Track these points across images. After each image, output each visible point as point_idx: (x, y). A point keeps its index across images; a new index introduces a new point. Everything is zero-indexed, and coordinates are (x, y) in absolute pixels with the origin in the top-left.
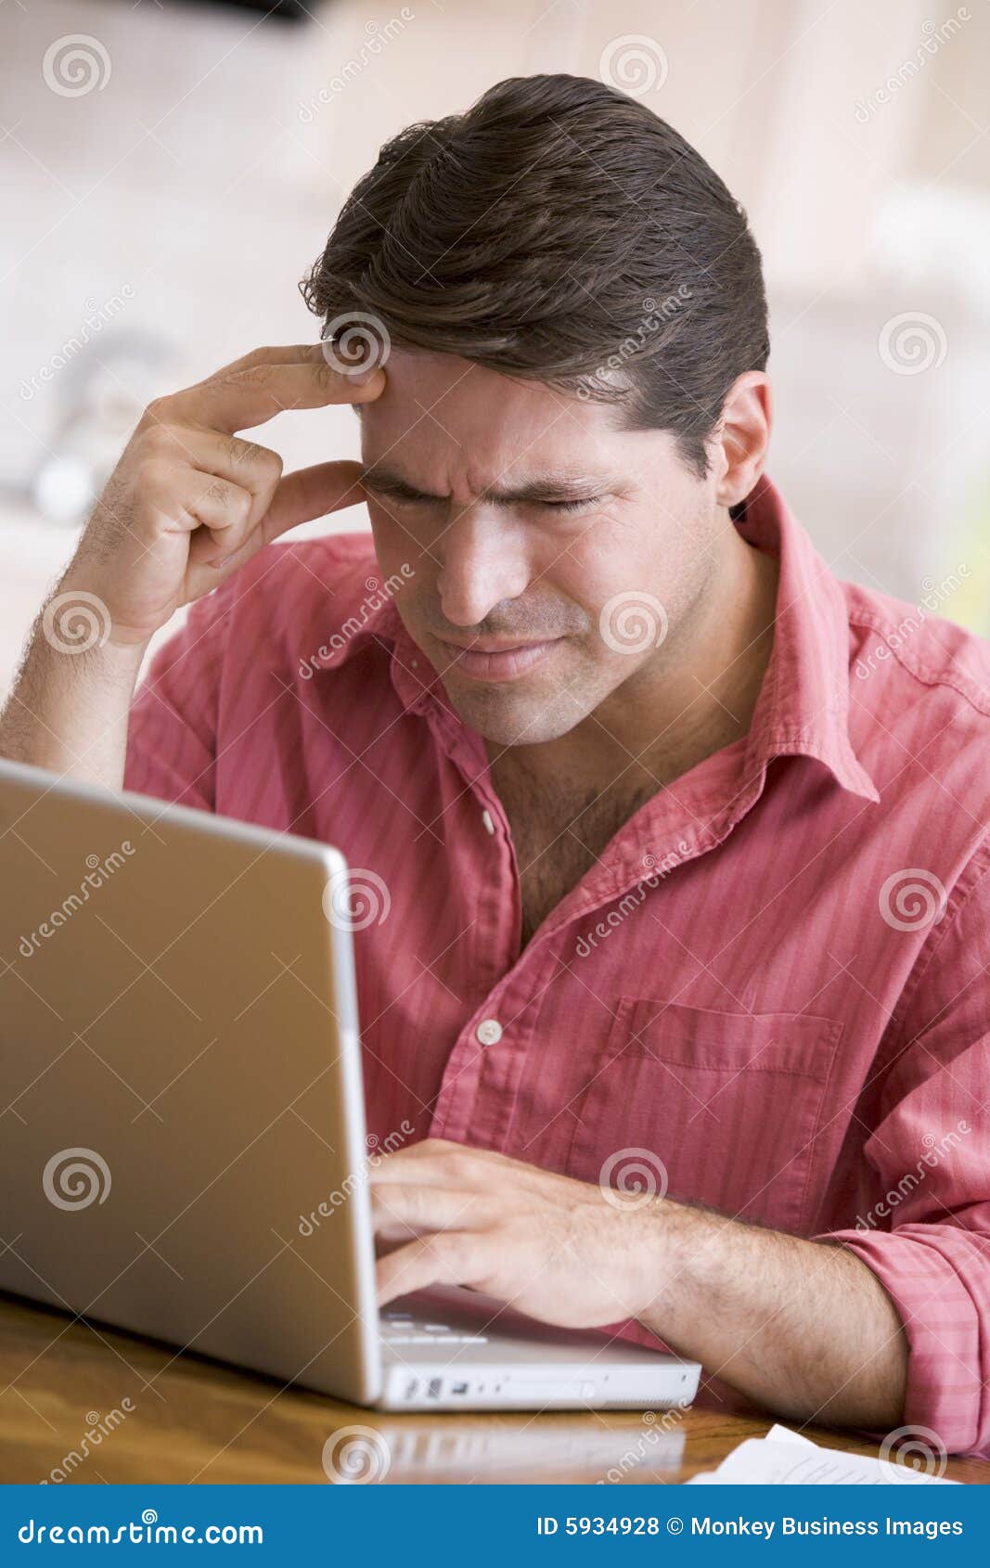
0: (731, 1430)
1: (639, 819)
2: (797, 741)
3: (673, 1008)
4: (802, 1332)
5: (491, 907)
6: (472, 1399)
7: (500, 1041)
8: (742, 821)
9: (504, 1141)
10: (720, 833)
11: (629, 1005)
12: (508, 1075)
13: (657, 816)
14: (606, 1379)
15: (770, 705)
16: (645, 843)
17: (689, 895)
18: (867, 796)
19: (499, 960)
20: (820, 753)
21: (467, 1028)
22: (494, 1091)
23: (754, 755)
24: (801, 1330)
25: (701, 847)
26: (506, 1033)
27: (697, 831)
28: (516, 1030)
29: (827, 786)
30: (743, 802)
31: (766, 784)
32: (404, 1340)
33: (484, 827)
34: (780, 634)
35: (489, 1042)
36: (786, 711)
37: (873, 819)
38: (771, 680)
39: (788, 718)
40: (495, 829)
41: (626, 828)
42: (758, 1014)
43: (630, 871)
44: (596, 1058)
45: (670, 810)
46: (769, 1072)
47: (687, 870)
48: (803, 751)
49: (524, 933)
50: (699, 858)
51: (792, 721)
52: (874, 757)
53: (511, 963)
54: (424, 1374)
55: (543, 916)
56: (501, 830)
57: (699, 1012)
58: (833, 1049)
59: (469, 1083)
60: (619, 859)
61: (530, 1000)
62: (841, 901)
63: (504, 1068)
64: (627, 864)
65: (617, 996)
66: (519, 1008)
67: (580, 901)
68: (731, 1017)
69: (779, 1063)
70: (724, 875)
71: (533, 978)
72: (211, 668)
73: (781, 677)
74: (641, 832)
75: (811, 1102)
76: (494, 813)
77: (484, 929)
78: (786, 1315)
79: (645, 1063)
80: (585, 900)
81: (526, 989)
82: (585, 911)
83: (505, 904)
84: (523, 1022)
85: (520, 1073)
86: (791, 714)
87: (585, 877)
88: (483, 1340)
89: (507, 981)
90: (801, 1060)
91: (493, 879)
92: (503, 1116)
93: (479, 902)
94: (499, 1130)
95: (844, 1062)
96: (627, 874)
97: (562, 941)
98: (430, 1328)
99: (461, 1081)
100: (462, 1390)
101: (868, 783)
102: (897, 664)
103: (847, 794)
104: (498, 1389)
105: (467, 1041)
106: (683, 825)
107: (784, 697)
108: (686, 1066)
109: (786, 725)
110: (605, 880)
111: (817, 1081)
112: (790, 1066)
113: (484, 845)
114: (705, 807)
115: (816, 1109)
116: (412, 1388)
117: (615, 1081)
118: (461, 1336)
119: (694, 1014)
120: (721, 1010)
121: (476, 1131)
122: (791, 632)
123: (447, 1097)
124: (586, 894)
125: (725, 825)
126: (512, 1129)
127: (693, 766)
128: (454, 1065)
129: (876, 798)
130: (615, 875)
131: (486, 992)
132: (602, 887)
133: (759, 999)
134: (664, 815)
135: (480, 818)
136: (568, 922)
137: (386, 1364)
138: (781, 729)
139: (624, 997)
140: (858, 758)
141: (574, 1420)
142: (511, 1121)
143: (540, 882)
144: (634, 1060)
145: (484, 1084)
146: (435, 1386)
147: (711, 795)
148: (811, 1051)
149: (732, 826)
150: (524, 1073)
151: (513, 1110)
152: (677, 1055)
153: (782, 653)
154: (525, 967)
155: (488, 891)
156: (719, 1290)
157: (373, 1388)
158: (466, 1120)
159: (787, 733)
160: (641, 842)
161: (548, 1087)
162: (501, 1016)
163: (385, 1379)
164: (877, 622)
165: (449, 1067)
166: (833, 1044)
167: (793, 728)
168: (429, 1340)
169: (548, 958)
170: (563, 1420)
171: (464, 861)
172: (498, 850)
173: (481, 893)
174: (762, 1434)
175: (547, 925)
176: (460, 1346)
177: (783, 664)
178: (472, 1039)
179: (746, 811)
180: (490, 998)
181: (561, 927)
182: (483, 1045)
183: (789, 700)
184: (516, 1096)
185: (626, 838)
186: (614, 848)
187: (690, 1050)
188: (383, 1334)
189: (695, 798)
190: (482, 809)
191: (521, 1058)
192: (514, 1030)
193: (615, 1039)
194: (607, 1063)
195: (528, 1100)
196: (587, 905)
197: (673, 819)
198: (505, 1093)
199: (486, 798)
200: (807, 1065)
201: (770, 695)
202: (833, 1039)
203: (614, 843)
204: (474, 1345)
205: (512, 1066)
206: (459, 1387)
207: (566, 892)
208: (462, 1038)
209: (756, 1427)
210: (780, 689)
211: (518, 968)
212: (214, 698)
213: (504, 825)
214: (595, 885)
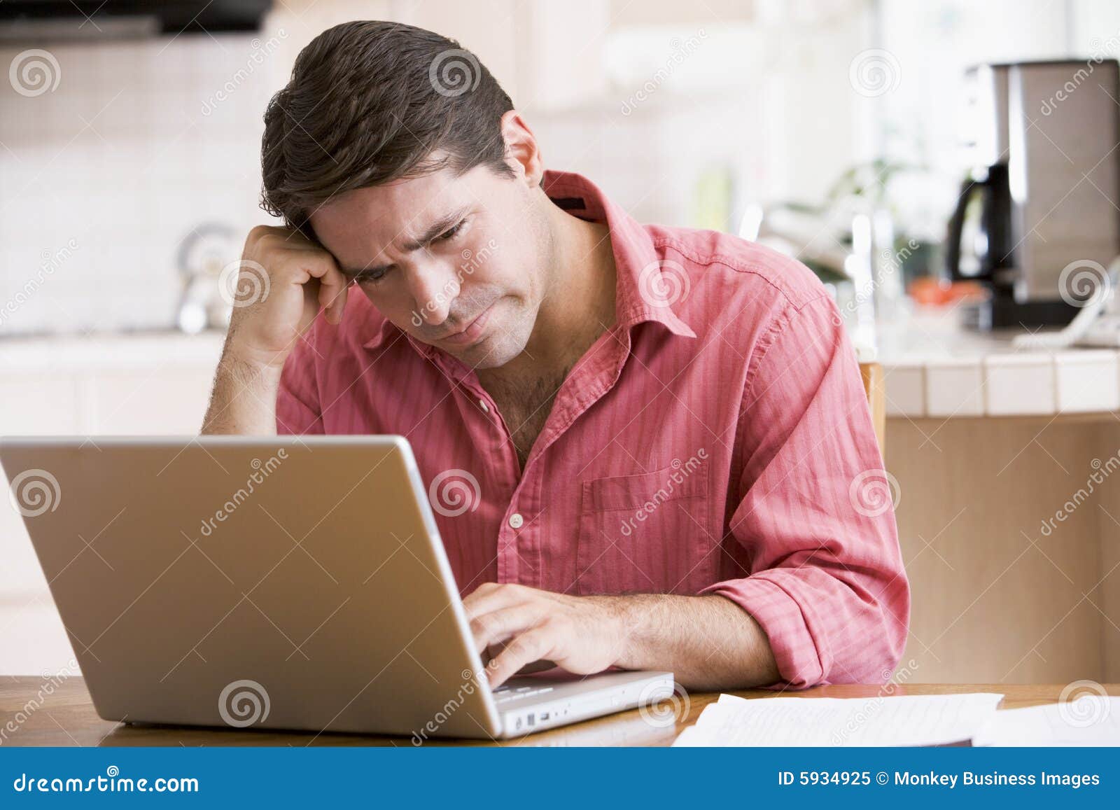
0: (698, 704)
1: (568, 381)
2: (643, 313)
3: (613, 480)
4: (703, 645)
5: (498, 452)
6: (553, 721)
7: (524, 524)
8: (624, 367)
9: (540, 578)
10: (614, 377)
11: (589, 485)
12: (533, 541)
13: (578, 378)
14: (624, 692)
15: (623, 301)
16: (575, 395)
17: (606, 414)
18: (689, 335)
19: (511, 480)
20: (657, 318)
21: (503, 522)
22: (527, 552)
23: (622, 330)
24: (702, 645)
25: (606, 388)
26: (525, 519)
27: (602, 380)
28: (529, 514)
29: (664, 335)
30: (622, 357)
31: (632, 343)
32: (508, 699)
33: (482, 409)
34: (618, 261)
35: (518, 526)
36: (632, 300)
37: (694, 347)
38: (620, 287)
39: (634, 303)
40: (488, 408)
41: (562, 388)
42: (661, 470)
43: (571, 412)
44: (579, 518)
45: (584, 372)
46: (674, 500)
47: (601, 403)
48: (647, 318)
49: (520, 462)
50: (607, 394)
51: (637, 305)
52: (686, 312)
53: (518, 481)
54: (523, 714)
55: (528, 451)
56: (492, 408)
57: (628, 477)
58: (705, 478)
59: (513, 551)
60: (563, 407)
61: (534, 498)
62: (690, 397)
63: (529, 538)
64: (568, 409)
65: (581, 483)
66: (529, 503)
67: (548, 436)
68: (646, 476)
69: (678, 493)
70: (623, 398)
71: (532, 485)
72: (309, 367)
73: (625, 283)
74: (571, 389)
75: (701, 511)
76: (486, 400)
77: (498, 465)
78: (691, 640)
79: (606, 513)
80: (551, 435)
81: (530, 492)
82: (553, 441)
83: (505, 448)
84: (534, 510)
85: (539, 538)
86: (636, 301)
87: (547, 422)
88: (550, 689)
89: (518, 490)
90: (690, 489)
91: (496, 436)
92: (535, 565)
93: (491, 451)
94: (536, 573)
95: (713, 483)
96: (569, 414)
97: (543, 461)
98: (520, 690)
99: (508, 551)
100: (547, 717)
101: (688, 328)
102: (686, 259)
103: (677, 336)
104: (566, 712)
105: (505, 529)
106: (593, 379)
107: (629, 293)
108: (628, 510)
109: (634, 308)
110: (558, 421)
111: (702, 498)
112: (685, 494)
113: (485, 421)
114: (602, 366)
115: (705, 513)
116: (519, 722)
117: (592, 528)
118: (538, 689)
119: (626, 479)
120: (640, 473)
121: (523, 577)
122: (624, 258)
123: (502, 562)
124: (550, 431)
125: (616, 372)
126: (542, 570)
127: (590, 345)
128: (501, 544)
129: (693, 335)
130: (563, 416)
131: (509, 499)
132: (558, 425)
133: (659, 462)
134: (581, 376)
135: (479, 405)
136: (544, 449)
137: (501, 714)
138: (632, 310)
139: (584, 481)
140: (678, 316)
141: (611, 720)
142: (541, 566)
143: (524, 434)
144: (599, 514)
145: (521, 551)
146: (531, 719)
147: (604, 359)
148: (694, 482)
149: (620, 372)
150: (541, 537)
151: (540, 560)
152: (622, 505)
153: (622, 271)
154: (527, 480)
155: (494, 444)
156: (653, 639)
157: (497, 729)
158: (516, 573)
159: (636, 311)
160: (573, 394)
161: (556, 542)
162: (520, 510)
163: (503, 722)
164: (668, 241)
165: (499, 546)
166: (703, 475)
167: (638, 308)
168: (521, 696)
169: (538, 471)
170: (605, 721)
171: (477, 431)
172: (494, 420)
173: (491, 445)
174: (716, 700)
175: (533, 454)
176: (539, 695)
177: (624, 276)
178: (507, 527)
179: (625, 360)
180: (512, 502)
181: (541, 453)
182: (514, 529)
183: (632, 293)
184: (540, 552)
185: (563, 394)
186: (559, 402)
187: (628, 499)
188: (495, 699)
189: (596, 363)
190: (479, 399)
191: (537, 530)
192: (529, 516)
193: (587, 506)
194: (584, 519)
195: (547, 552)
196: (553, 437)
197: (587, 377)
198: (534, 552)
199: (479, 393)
200: (694, 490)
201: (622, 295)
202: (704, 473)
203: (558, 399)
204: (546, 694)
205: (533, 536)
206: (544, 716)
207: (538, 432)
208: (502, 528)
209: (711, 698)
210: (626, 290)
211: (523, 482)
212: (314, 384)
213: (493, 405)
214: (554, 425)
